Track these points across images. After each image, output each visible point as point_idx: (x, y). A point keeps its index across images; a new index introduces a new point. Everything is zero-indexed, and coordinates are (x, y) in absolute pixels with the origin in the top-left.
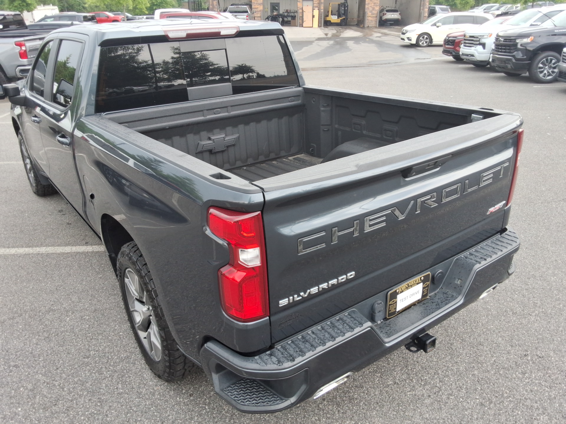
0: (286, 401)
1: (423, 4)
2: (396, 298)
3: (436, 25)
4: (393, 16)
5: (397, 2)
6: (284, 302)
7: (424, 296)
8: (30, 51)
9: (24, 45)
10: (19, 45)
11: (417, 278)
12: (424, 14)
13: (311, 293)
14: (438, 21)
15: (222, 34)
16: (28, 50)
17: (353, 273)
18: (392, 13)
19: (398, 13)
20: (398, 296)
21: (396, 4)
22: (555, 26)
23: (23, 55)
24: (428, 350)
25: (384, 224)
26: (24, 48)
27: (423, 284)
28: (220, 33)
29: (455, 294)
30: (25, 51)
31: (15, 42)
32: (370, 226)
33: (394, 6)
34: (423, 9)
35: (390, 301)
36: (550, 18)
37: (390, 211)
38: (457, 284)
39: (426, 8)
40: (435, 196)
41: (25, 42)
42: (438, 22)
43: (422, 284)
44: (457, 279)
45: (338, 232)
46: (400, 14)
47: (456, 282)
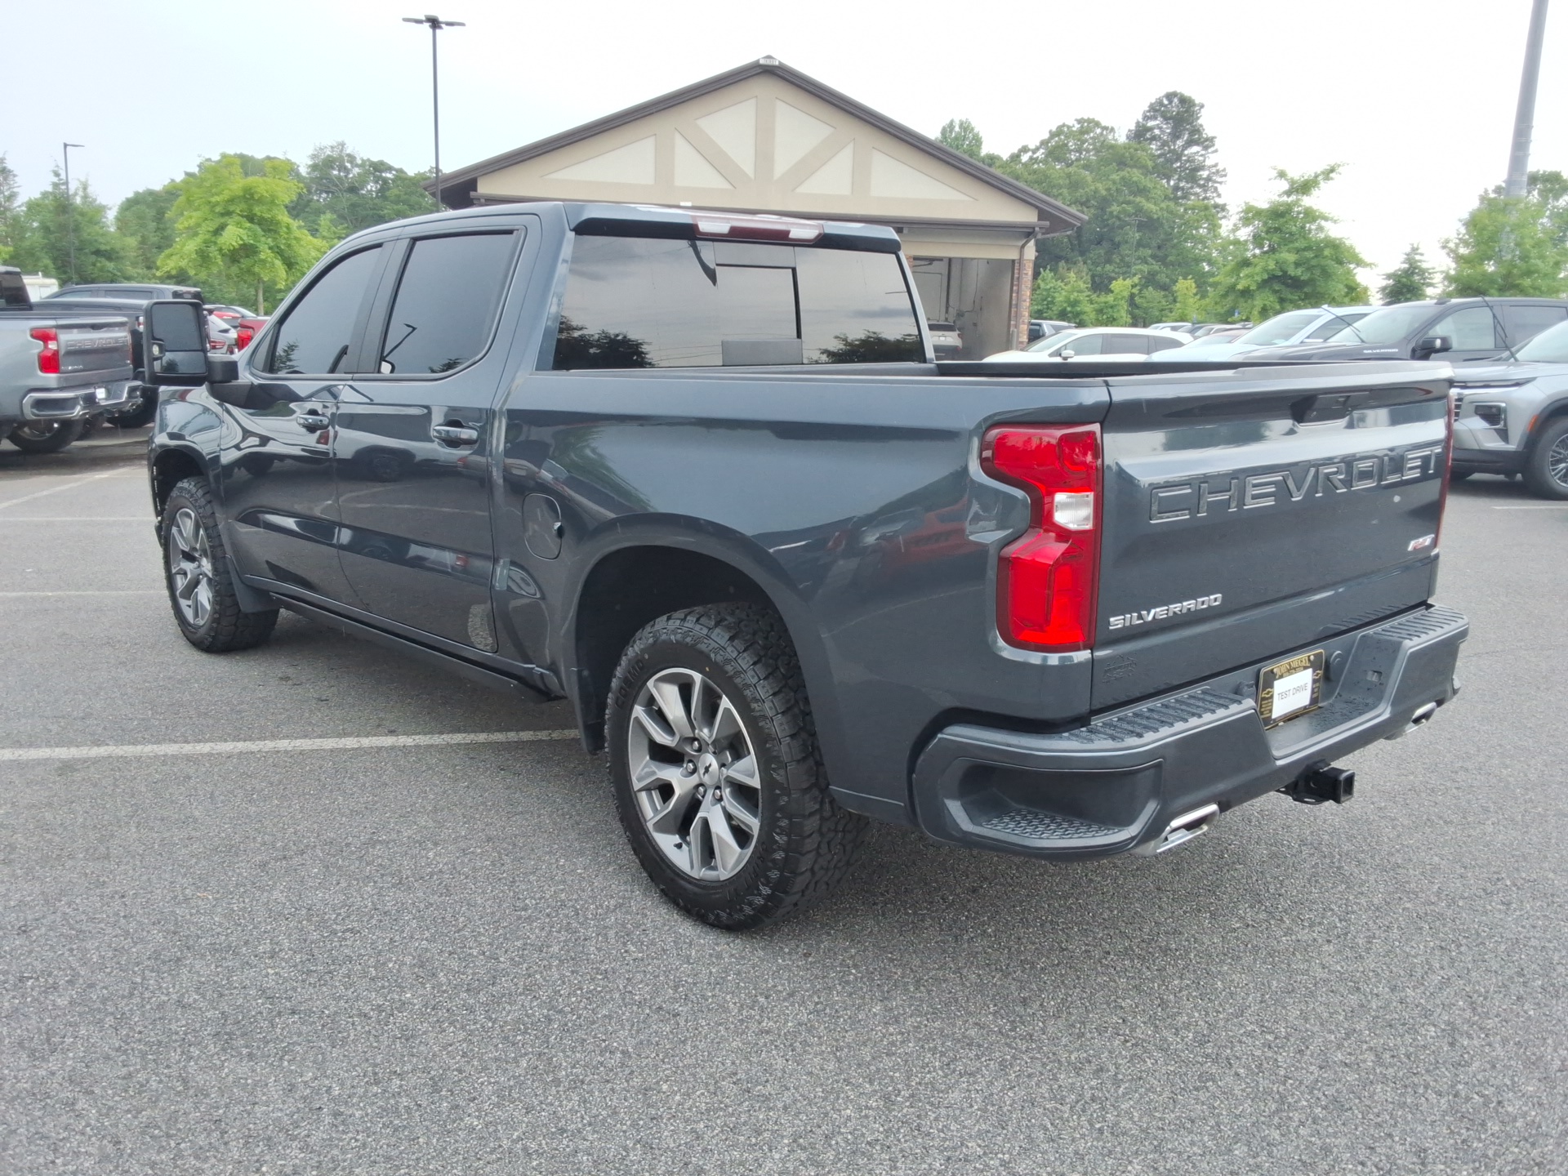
0: (1120, 831)
1: (1016, 312)
2: (1272, 687)
3: (1060, 355)
4: (942, 339)
5: (950, 309)
6: (1117, 622)
7: (1314, 701)
8: (69, 353)
9: (55, 338)
10: (44, 337)
11: (1302, 657)
12: (1018, 337)
13: (1157, 617)
14: (1065, 345)
15: (791, 236)
16: (62, 352)
17: (1219, 595)
18: (940, 333)
19: (955, 334)
20: (1276, 683)
21: (947, 312)
22: (1363, 341)
23: (49, 363)
24: (1342, 799)
25: (1270, 502)
26: (52, 346)
27: (1314, 672)
28: (788, 232)
29: (1370, 701)
30: (56, 353)
31: (32, 330)
32: (1254, 497)
33: (943, 318)
34: (1016, 326)
35: (1263, 690)
36: (1349, 325)
37: (1281, 478)
38: (1371, 682)
39: (1023, 323)
40: (1344, 470)
41: (58, 331)
42: (1065, 347)
43: (1310, 670)
44: (1370, 673)
45: (1209, 493)
46: (959, 335)
47: (1369, 678)
